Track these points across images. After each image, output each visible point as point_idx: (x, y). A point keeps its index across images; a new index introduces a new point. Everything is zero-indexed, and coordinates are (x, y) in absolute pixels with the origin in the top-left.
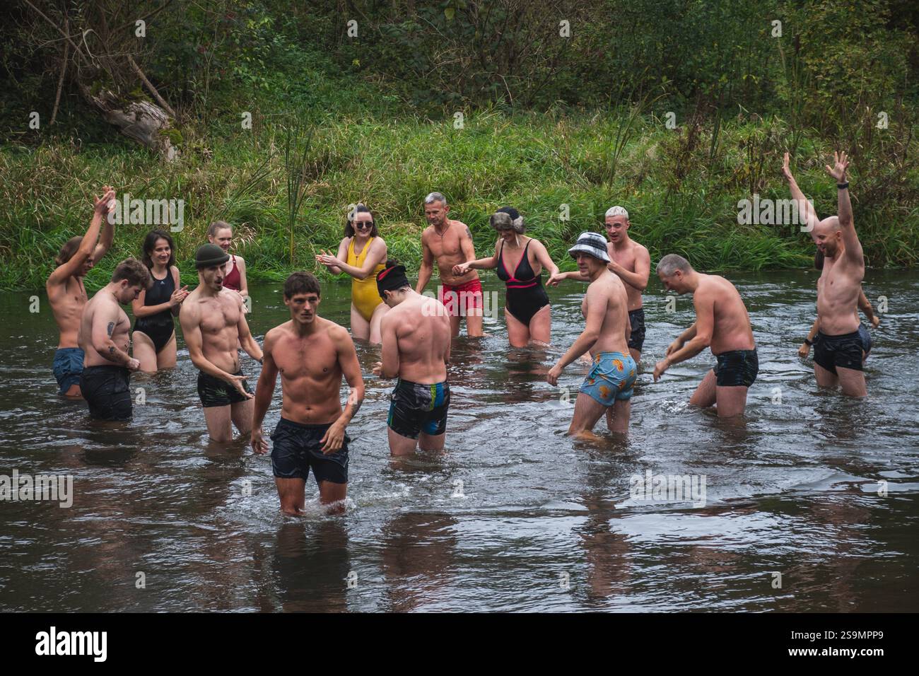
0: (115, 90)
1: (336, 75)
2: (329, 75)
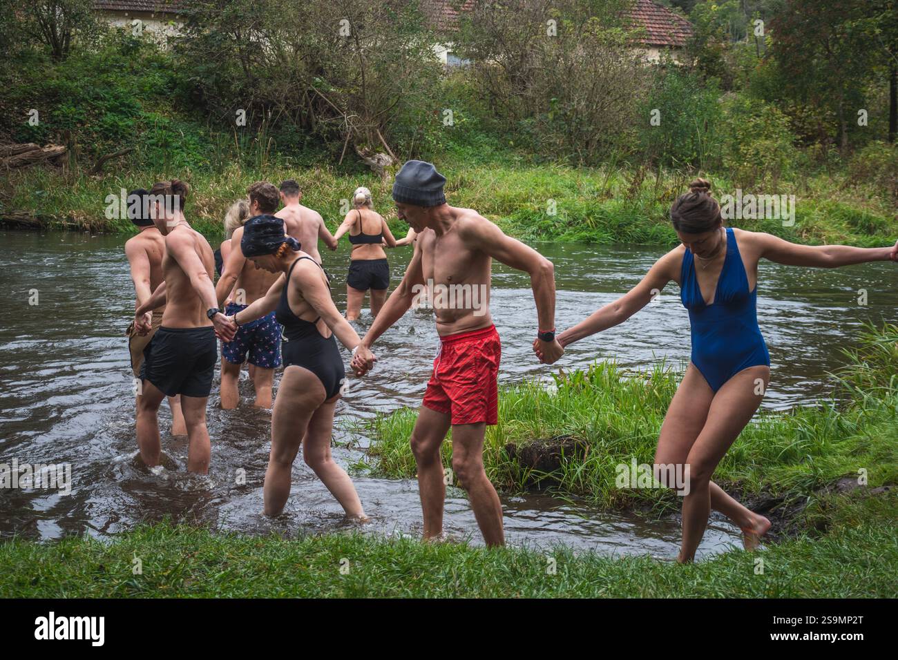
0: (369, 148)
1: (501, 149)
2: (497, 149)
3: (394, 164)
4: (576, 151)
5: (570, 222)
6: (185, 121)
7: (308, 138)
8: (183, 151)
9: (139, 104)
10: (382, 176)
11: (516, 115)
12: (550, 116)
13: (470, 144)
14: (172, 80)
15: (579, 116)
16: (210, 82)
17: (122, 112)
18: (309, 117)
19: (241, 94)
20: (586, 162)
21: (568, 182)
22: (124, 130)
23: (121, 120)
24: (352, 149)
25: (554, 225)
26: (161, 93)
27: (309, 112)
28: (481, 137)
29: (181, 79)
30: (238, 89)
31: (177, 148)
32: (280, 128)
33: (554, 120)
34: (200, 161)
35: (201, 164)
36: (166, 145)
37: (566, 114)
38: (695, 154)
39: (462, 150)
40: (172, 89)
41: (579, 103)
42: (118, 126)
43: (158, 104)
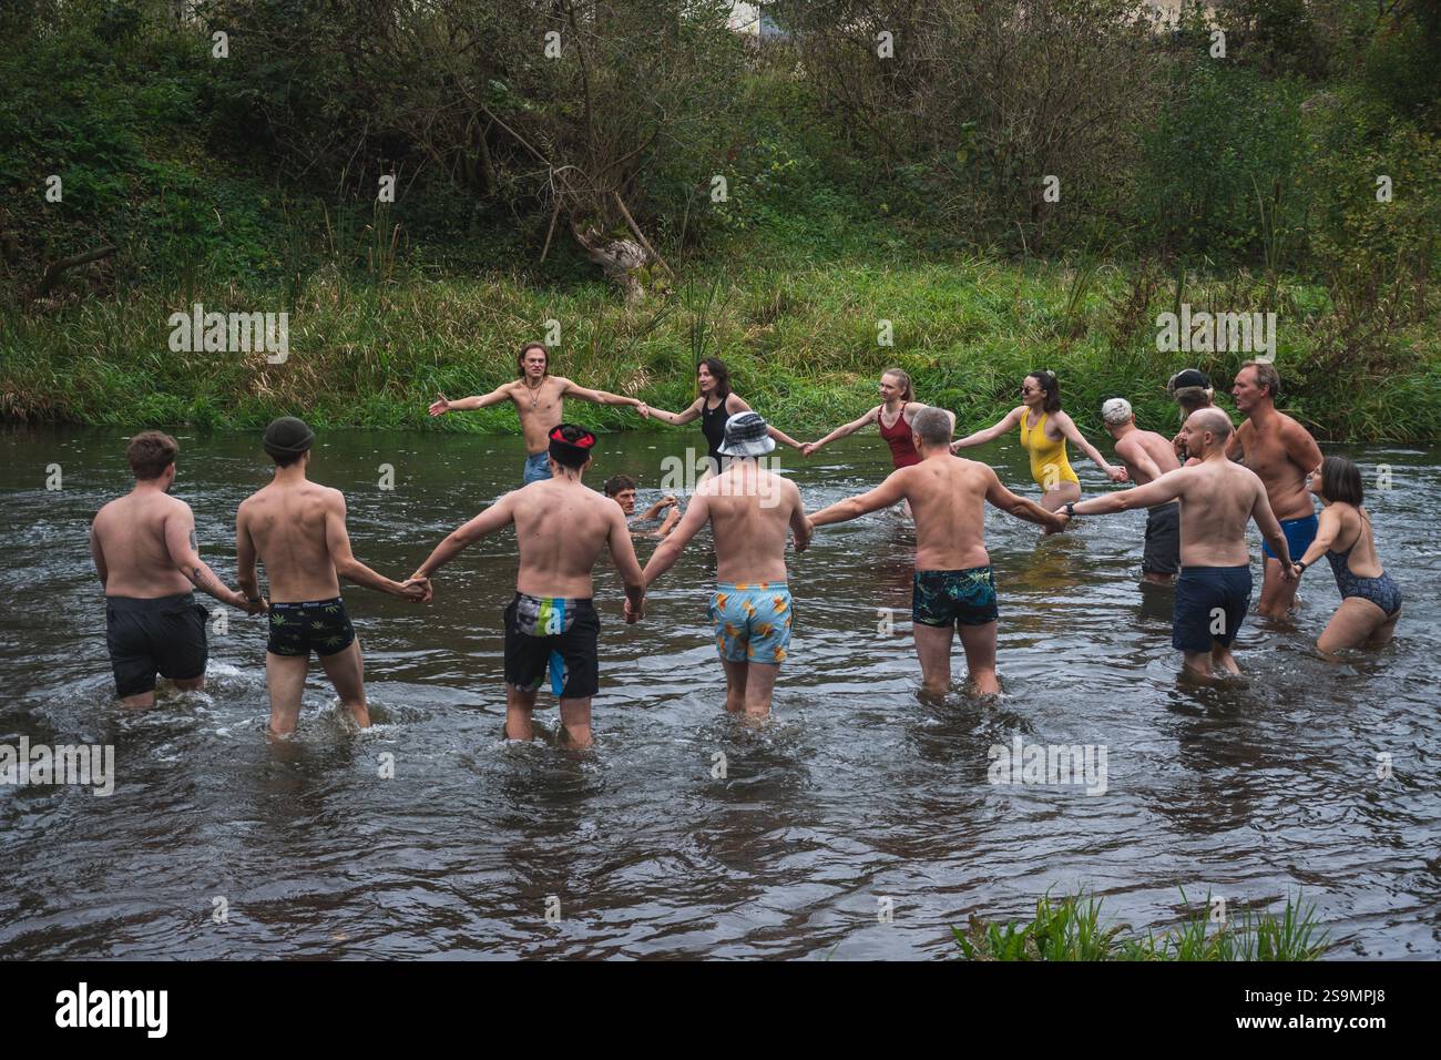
0: (599, 229)
1: (864, 221)
2: (855, 219)
3: (649, 263)
4: (1013, 225)
5: (1000, 392)
6: (232, 176)
7: (479, 206)
8: (226, 239)
9: (137, 143)
10: (624, 288)
11: (893, 148)
12: (961, 158)
13: (803, 211)
14: (205, 92)
15: (1020, 155)
16: (280, 98)
17: (102, 163)
18: (481, 163)
19: (343, 120)
20: (1033, 248)
21: (997, 298)
22: (106, 200)
23: (99, 178)
24: (565, 231)
25: (969, 399)
26: (182, 120)
27: (481, 155)
28: (825, 196)
29: (223, 91)
30: (336, 114)
31: (214, 235)
32: (423, 187)
33: (970, 162)
34: (262, 259)
35: (263, 266)
36: (192, 228)
37: (991, 152)
38: (1253, 230)
39: (787, 223)
40: (206, 110)
41: (1017, 130)
42: (92, 192)
43: (176, 143)
